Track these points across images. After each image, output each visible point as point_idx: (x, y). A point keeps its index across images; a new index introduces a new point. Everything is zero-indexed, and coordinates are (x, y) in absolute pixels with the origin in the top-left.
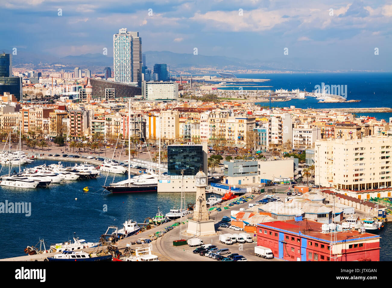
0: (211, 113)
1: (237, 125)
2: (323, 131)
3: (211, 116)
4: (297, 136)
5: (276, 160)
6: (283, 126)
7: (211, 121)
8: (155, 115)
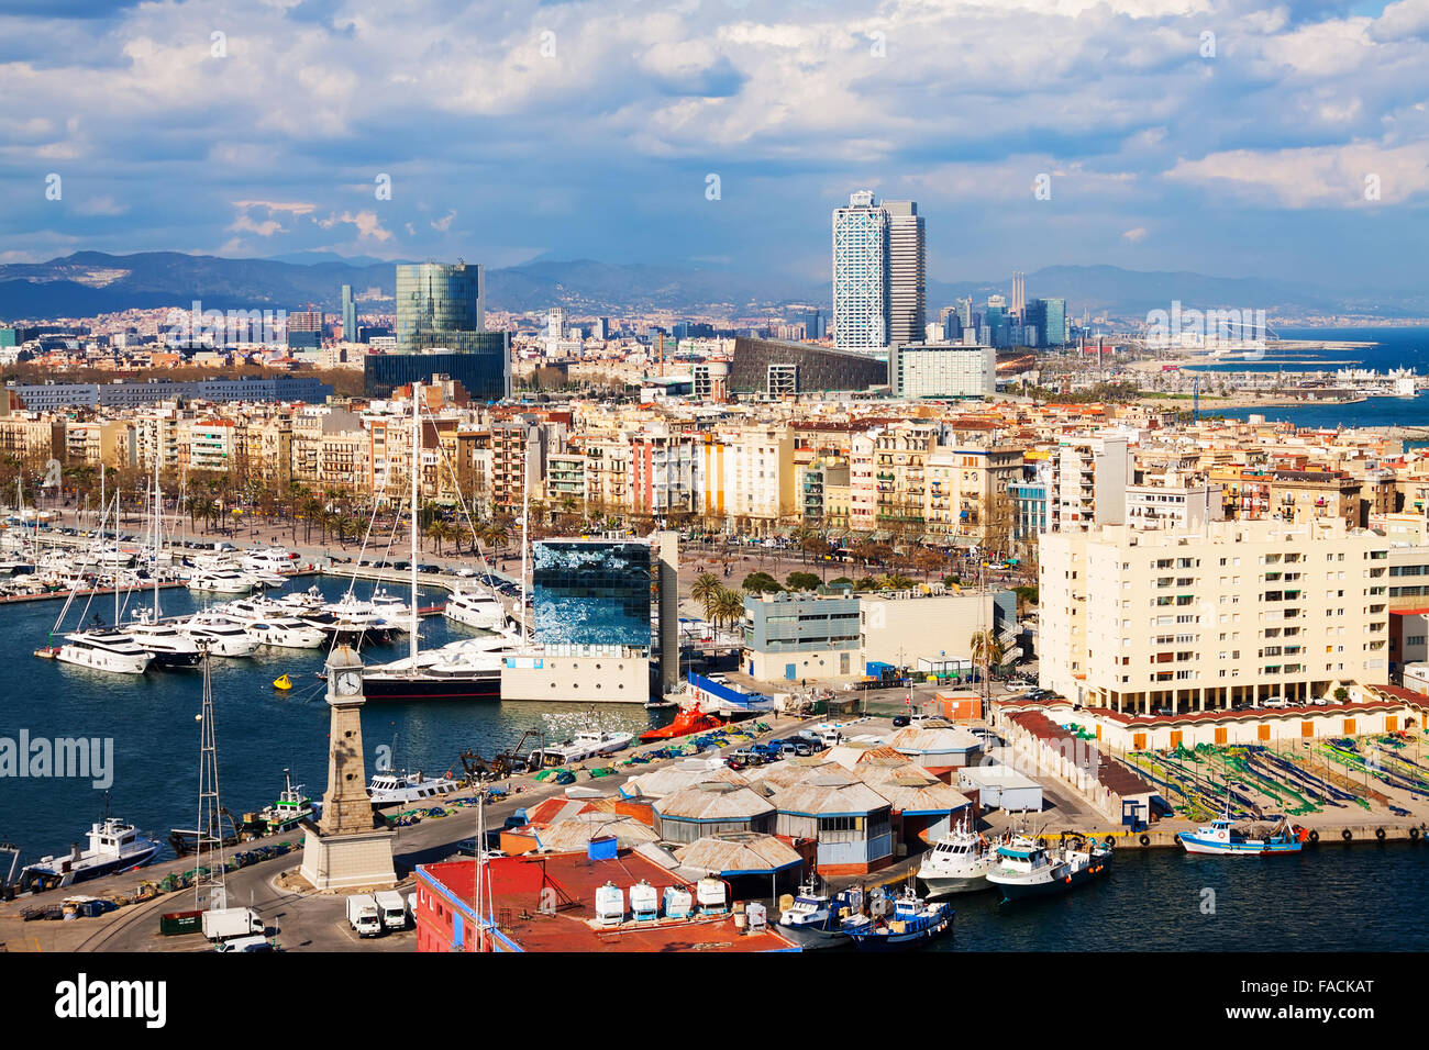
0: (884, 433)
1: (957, 474)
2: (1235, 497)
3: (883, 443)
4: (1139, 514)
5: (930, 595)
6: (1096, 480)
7: (883, 459)
8: (723, 441)
